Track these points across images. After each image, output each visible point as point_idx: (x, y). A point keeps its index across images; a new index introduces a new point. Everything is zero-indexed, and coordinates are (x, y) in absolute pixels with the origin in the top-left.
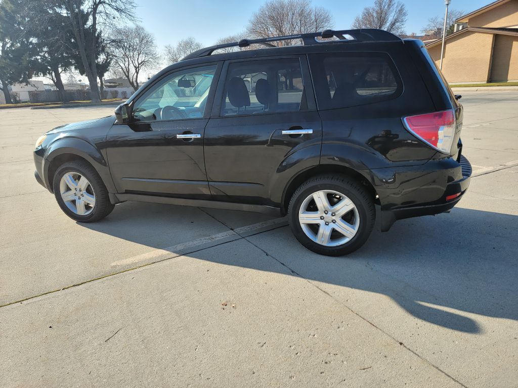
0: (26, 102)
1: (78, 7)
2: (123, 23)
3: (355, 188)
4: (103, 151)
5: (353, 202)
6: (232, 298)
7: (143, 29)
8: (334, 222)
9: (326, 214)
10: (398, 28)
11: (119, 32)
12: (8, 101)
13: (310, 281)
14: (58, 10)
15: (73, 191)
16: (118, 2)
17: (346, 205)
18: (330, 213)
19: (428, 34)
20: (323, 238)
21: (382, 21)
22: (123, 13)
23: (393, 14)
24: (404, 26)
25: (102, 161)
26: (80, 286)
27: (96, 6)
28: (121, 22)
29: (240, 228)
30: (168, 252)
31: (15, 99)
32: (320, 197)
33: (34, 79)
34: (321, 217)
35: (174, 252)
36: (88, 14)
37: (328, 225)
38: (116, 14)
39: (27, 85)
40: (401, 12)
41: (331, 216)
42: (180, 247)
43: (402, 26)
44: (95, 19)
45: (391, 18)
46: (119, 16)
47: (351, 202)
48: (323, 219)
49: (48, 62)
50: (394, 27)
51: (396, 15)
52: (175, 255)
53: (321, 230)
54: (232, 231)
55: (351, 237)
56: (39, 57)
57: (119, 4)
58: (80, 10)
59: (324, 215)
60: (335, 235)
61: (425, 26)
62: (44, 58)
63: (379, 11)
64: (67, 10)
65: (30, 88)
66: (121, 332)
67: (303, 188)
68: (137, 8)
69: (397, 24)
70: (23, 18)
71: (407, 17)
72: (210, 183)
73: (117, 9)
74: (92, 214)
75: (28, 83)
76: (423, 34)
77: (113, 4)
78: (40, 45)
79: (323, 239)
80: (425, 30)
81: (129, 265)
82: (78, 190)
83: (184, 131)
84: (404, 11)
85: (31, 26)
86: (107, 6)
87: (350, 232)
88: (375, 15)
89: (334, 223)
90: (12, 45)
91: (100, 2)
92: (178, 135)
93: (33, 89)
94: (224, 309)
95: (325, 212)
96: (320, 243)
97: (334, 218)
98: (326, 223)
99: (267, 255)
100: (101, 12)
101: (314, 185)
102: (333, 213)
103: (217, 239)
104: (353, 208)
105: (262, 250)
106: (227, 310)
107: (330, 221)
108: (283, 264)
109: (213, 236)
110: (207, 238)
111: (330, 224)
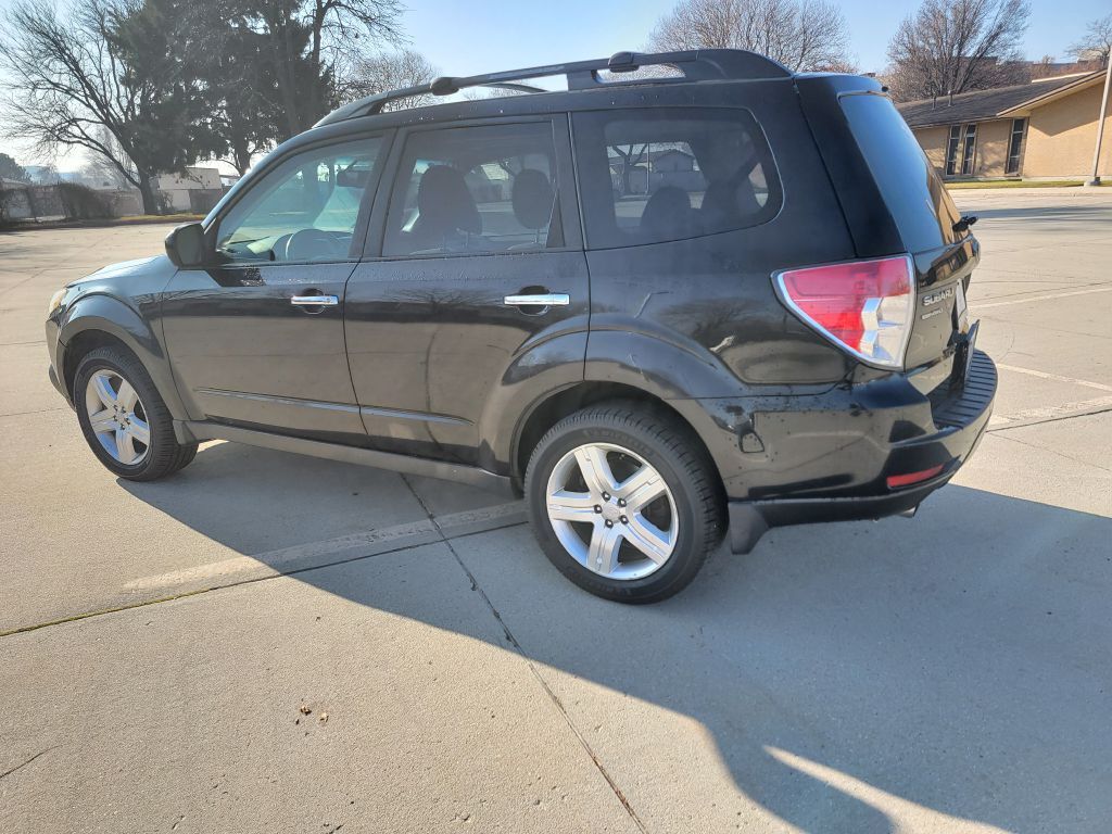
0: (184, 212)
1: (287, 15)
2: (376, 48)
3: (667, 441)
4: (156, 325)
5: (663, 477)
6: (332, 696)
7: (420, 59)
8: (623, 520)
9: (607, 500)
10: (1005, 46)
11: (368, 67)
12: (149, 209)
13: (536, 665)
14: (250, 22)
15: (110, 412)
16: (368, 1)
17: (648, 483)
18: (614, 499)
19: (1083, 59)
20: (599, 559)
21: (965, 30)
22: (376, 27)
23: (993, 13)
24: (1021, 40)
25: (155, 347)
26: (33, 633)
27: (320, 12)
28: (370, 44)
29: (449, 516)
30: (261, 564)
31: (163, 205)
32: (591, 459)
33: (200, 164)
34: (596, 507)
35: (270, 566)
36: (307, 31)
37: (611, 526)
38: (363, 27)
39: (183, 177)
40: (1014, 8)
41: (617, 508)
42: (292, 554)
43: (1016, 40)
44: (317, 39)
45: (987, 24)
46: (367, 32)
47: (659, 476)
48: (600, 512)
49: (224, 130)
50: (995, 42)
51: (1001, 16)
52: (272, 572)
53: (596, 538)
54: (429, 521)
55: (662, 562)
56: (209, 120)
57: (368, 7)
58: (289, 20)
59: (602, 502)
60: (628, 554)
61: (1078, 41)
62: (217, 121)
63: (960, 8)
64: (267, 22)
65: (188, 184)
66: (44, 757)
67: (554, 435)
68: (405, 14)
69: (1004, 36)
70: (182, 39)
71: (1028, 20)
72: (364, 411)
73: (366, 19)
74: (143, 465)
75: (185, 174)
76: (1074, 59)
77: (356, 6)
78: (213, 95)
79: (599, 561)
80: (1078, 50)
81: (160, 589)
82: (120, 409)
83: (304, 288)
84: (1022, 6)
85: (193, 56)
86: (344, 12)
87: (659, 549)
88: (950, 15)
89: (625, 523)
90: (158, 95)
91: (329, 5)
92: (295, 298)
93: (196, 186)
94: (297, 722)
95: (603, 494)
96: (593, 570)
97: (623, 511)
98: (607, 521)
99: (473, 589)
100: (331, 25)
101: (575, 429)
102: (620, 500)
103: (385, 539)
104: (664, 491)
105: (469, 575)
106: (302, 728)
107: (615, 517)
108: (497, 615)
109: (379, 533)
110: (365, 534)
111: (615, 525)
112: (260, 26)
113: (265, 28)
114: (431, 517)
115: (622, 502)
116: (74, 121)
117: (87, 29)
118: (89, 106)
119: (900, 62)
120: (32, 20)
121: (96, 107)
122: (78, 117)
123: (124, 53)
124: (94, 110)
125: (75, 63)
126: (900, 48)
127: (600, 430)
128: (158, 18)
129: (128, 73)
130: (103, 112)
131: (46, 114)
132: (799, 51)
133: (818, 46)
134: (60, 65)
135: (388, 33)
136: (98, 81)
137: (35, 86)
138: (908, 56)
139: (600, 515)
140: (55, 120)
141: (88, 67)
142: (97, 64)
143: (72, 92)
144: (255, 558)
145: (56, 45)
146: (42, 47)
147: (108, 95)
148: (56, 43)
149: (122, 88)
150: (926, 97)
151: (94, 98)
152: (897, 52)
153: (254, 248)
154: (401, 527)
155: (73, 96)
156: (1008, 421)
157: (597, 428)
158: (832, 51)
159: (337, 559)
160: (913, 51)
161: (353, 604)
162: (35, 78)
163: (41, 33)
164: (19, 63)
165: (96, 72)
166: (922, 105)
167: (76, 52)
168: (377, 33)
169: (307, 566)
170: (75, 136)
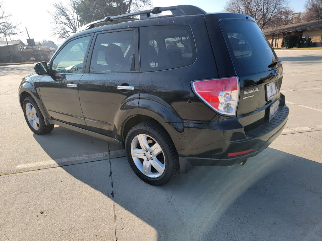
9: (147, 152)
14: (112, 4)
17: (157, 148)
18: (149, 152)
20: (144, 169)
22: (146, 3)
29: (114, 151)
30: (56, 163)
32: (142, 139)
34: (144, 154)
35: (58, 163)
38: (142, 4)
41: (149, 155)
47: (160, 146)
52: (57, 165)
53: (144, 163)
55: (161, 173)
59: (145, 152)
60: (153, 170)
73: (143, 1)
82: (33, 114)
87: (161, 168)
89: (152, 160)
94: (38, 216)
95: (146, 150)
96: (144, 173)
97: (151, 156)
98: (147, 159)
99: (110, 176)
100: (133, 3)
101: (136, 129)
102: (151, 152)
103: (93, 157)
104: (161, 151)
105: (111, 171)
106: (38, 218)
107: (149, 158)
108: (112, 186)
109: (92, 155)
110: (88, 155)
111: (149, 160)
112: (114, 5)
113: (116, 5)
114: (109, 151)
115: (151, 153)
116: (67, 32)
117: (71, 7)
118: (71, 28)
119: (309, 9)
120: (57, 5)
121: (72, 28)
122: (68, 31)
123: (79, 13)
124: (72, 29)
125: (67, 16)
126: (309, 4)
127: (143, 130)
128: (88, 3)
129: (81, 19)
130: (74, 30)
131: (60, 30)
132: (274, 6)
133: (280, 5)
134: (63, 17)
135: (149, 5)
136: (73, 21)
137: (57, 23)
138: (311, 7)
139: (145, 157)
140: (62, 32)
141: (71, 18)
142: (73, 16)
143: (67, 24)
144: (55, 161)
145: (63, 12)
146: (59, 12)
147: (76, 25)
148: (63, 11)
149: (79, 23)
150: (317, 20)
151: (72, 26)
152: (307, 6)
153: (67, 69)
154: (99, 154)
155: (67, 25)
156: (310, 129)
157: (142, 130)
158: (285, 6)
159: (77, 163)
160: (313, 5)
161: (73, 178)
162: (57, 20)
163: (59, 8)
164: (53, 16)
165: (73, 19)
166: (315, 23)
167: (68, 13)
168: (146, 5)
169: (68, 164)
170: (67, 36)
